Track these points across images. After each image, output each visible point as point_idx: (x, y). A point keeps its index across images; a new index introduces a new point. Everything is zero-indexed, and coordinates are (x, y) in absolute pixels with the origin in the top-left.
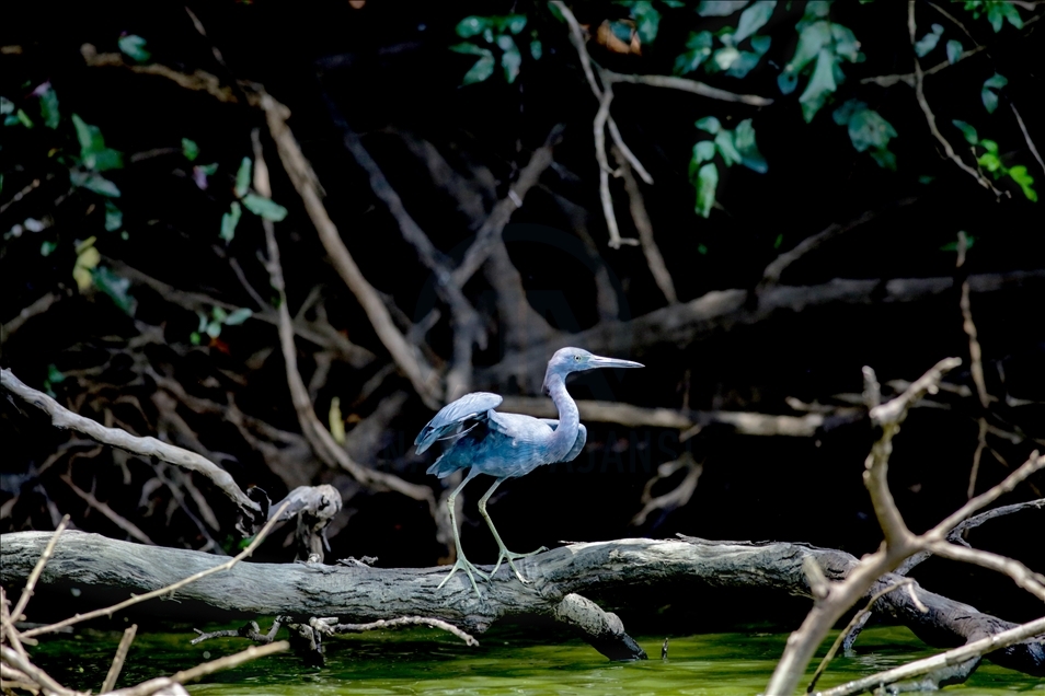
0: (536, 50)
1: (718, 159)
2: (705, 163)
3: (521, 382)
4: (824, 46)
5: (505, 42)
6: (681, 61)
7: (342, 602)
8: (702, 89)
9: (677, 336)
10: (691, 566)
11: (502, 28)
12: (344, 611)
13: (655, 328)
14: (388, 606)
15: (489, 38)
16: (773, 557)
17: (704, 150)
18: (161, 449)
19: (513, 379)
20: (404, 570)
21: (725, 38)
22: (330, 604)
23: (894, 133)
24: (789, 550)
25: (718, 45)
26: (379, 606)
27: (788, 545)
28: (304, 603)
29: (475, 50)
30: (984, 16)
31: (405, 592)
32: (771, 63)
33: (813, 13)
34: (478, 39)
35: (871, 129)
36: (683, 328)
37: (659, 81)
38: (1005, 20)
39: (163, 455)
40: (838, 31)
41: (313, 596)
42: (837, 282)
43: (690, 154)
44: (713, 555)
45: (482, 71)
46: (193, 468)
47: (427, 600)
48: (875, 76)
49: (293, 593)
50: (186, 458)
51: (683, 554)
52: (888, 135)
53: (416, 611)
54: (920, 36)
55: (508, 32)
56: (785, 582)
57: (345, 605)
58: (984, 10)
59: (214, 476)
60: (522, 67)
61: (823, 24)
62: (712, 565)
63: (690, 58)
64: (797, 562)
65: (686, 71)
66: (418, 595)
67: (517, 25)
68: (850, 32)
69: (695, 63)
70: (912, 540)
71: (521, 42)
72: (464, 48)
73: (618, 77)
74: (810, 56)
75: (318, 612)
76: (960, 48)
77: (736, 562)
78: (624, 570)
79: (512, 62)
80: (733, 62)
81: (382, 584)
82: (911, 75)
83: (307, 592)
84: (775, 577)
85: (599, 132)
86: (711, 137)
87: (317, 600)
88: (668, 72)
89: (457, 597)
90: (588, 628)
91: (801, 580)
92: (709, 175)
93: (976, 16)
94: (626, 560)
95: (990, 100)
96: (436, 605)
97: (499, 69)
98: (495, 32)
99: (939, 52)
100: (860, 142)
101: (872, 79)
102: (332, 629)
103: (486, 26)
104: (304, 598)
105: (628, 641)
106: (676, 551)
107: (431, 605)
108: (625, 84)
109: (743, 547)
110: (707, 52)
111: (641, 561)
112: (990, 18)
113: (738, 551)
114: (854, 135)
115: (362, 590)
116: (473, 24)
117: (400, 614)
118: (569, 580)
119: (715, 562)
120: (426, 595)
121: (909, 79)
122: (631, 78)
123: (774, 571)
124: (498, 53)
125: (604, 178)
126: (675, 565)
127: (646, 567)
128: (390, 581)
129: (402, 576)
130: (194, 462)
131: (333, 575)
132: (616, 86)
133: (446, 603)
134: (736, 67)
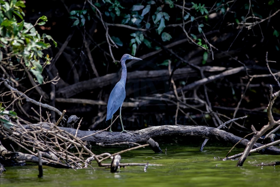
0: (89, 18)
1: (136, 43)
2: (133, 43)
3: (63, 95)
4: (162, 17)
5: (82, 16)
6: (123, 21)
7: (103, 139)
8: (129, 27)
9: (100, 84)
10: (180, 131)
11: (81, 13)
12: (105, 141)
13: (95, 82)
14: (113, 140)
15: (78, 15)
16: (199, 129)
17: (133, 41)
18: (48, 106)
19: (61, 94)
20: (116, 132)
21: (133, 16)
22: (100, 140)
23: (171, 38)
24: (203, 128)
25: (132, 17)
26: (111, 140)
27: (202, 126)
28: (95, 140)
29: (75, 18)
30: (200, 11)
31: (117, 137)
32: (144, 21)
33: (159, 10)
34: (75, 15)
35: (166, 36)
36: (101, 82)
37: (119, 25)
38: (204, 12)
39: (49, 108)
40: (165, 14)
41: (97, 138)
42: (137, 72)
43: (130, 42)
44: (185, 129)
45: (76, 23)
46: (54, 111)
47: (121, 139)
48: (172, 24)
49: (92, 137)
50: (53, 108)
51: (179, 128)
52: (170, 38)
53: (119, 141)
54: (185, 15)
55: (82, 14)
56: (202, 135)
57: (104, 140)
58: (199, 10)
59: (58, 113)
60: (86, 22)
61: (161, 12)
62: (185, 131)
63: (126, 21)
64: (205, 130)
65: (125, 23)
66: (119, 138)
67: (85, 12)
68: (167, 14)
69: (127, 22)
70: (275, 122)
71: (85, 16)
72: (72, 18)
73: (109, 24)
74: (159, 19)
75: (97, 141)
76: (194, 18)
77: (191, 130)
78: (165, 132)
79: (83, 21)
80: (136, 21)
81: (112, 135)
82: (182, 24)
83: (96, 137)
84: (200, 133)
85: (107, 37)
86: (134, 38)
87: (98, 139)
88: (120, 23)
89: (128, 138)
90: (152, 145)
91: (206, 134)
92: (135, 46)
93: (197, 11)
94: (165, 130)
95: (200, 30)
96: (123, 140)
97: (80, 23)
98: (80, 14)
99: (189, 19)
100: (164, 39)
101: (171, 25)
102: (104, 145)
103: (77, 13)
104: (95, 138)
105: (160, 148)
106: (177, 128)
107: (122, 140)
108: (111, 26)
109: (192, 127)
110: (129, 19)
111: (169, 130)
112: (201, 11)
113: (191, 128)
114: (163, 37)
115: (107, 136)
116: (74, 12)
117: (115, 142)
118: (152, 134)
119: (186, 130)
120: (121, 138)
121: (180, 25)
122: (112, 25)
123: (200, 132)
124: (80, 19)
125: (110, 47)
126: (177, 131)
127: (170, 131)
128: (113, 135)
129: (116, 134)
130: (55, 109)
131: (101, 133)
132: (109, 26)
133: (125, 139)
134: (136, 22)
